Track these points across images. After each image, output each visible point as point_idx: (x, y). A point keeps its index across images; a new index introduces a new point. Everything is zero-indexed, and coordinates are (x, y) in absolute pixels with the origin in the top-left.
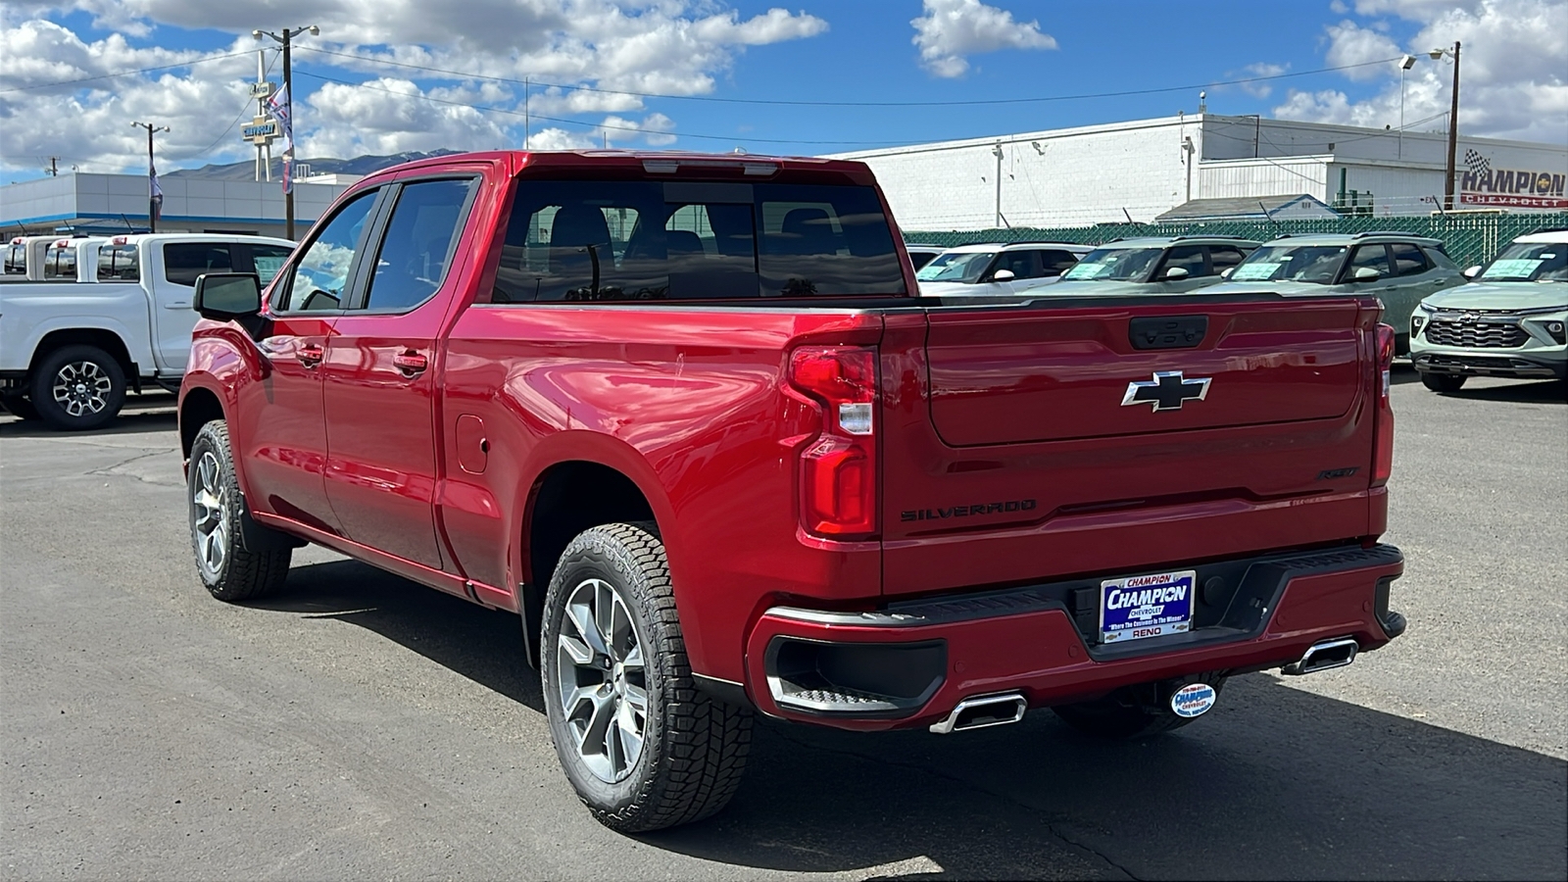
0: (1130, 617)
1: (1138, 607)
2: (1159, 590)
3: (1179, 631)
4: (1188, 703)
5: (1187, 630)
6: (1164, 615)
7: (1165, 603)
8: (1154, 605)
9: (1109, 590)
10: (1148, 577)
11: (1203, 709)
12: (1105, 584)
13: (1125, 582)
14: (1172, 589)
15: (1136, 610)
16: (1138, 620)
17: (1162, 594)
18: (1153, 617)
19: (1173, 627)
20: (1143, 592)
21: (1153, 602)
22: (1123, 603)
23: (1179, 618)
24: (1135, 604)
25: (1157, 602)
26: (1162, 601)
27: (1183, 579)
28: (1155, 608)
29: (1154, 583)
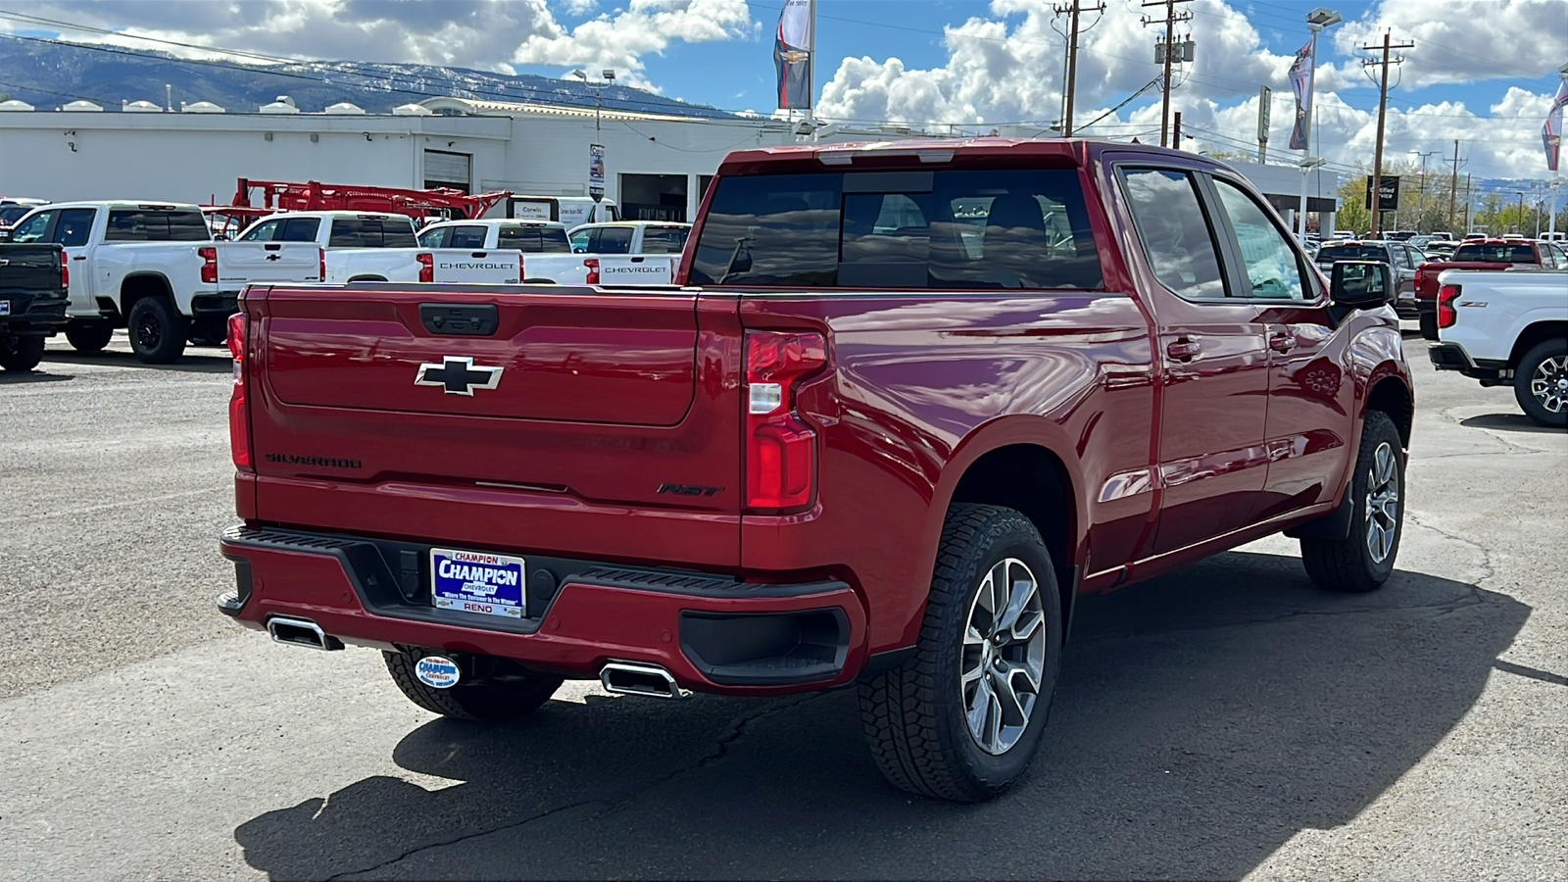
0: (463, 589)
1: (471, 582)
2: (490, 570)
3: (510, 615)
4: (431, 673)
5: (519, 616)
6: (498, 595)
7: (497, 584)
8: (487, 584)
9: (439, 559)
10: (475, 554)
11: (446, 684)
12: (434, 552)
13: (453, 554)
14: (502, 572)
15: (469, 584)
16: (472, 594)
17: (494, 574)
18: (487, 595)
19: (506, 609)
20: (474, 569)
21: (486, 580)
22: (455, 574)
23: (513, 603)
24: (467, 578)
25: (490, 582)
26: (494, 581)
27: (510, 564)
28: (488, 586)
29: (482, 562)
